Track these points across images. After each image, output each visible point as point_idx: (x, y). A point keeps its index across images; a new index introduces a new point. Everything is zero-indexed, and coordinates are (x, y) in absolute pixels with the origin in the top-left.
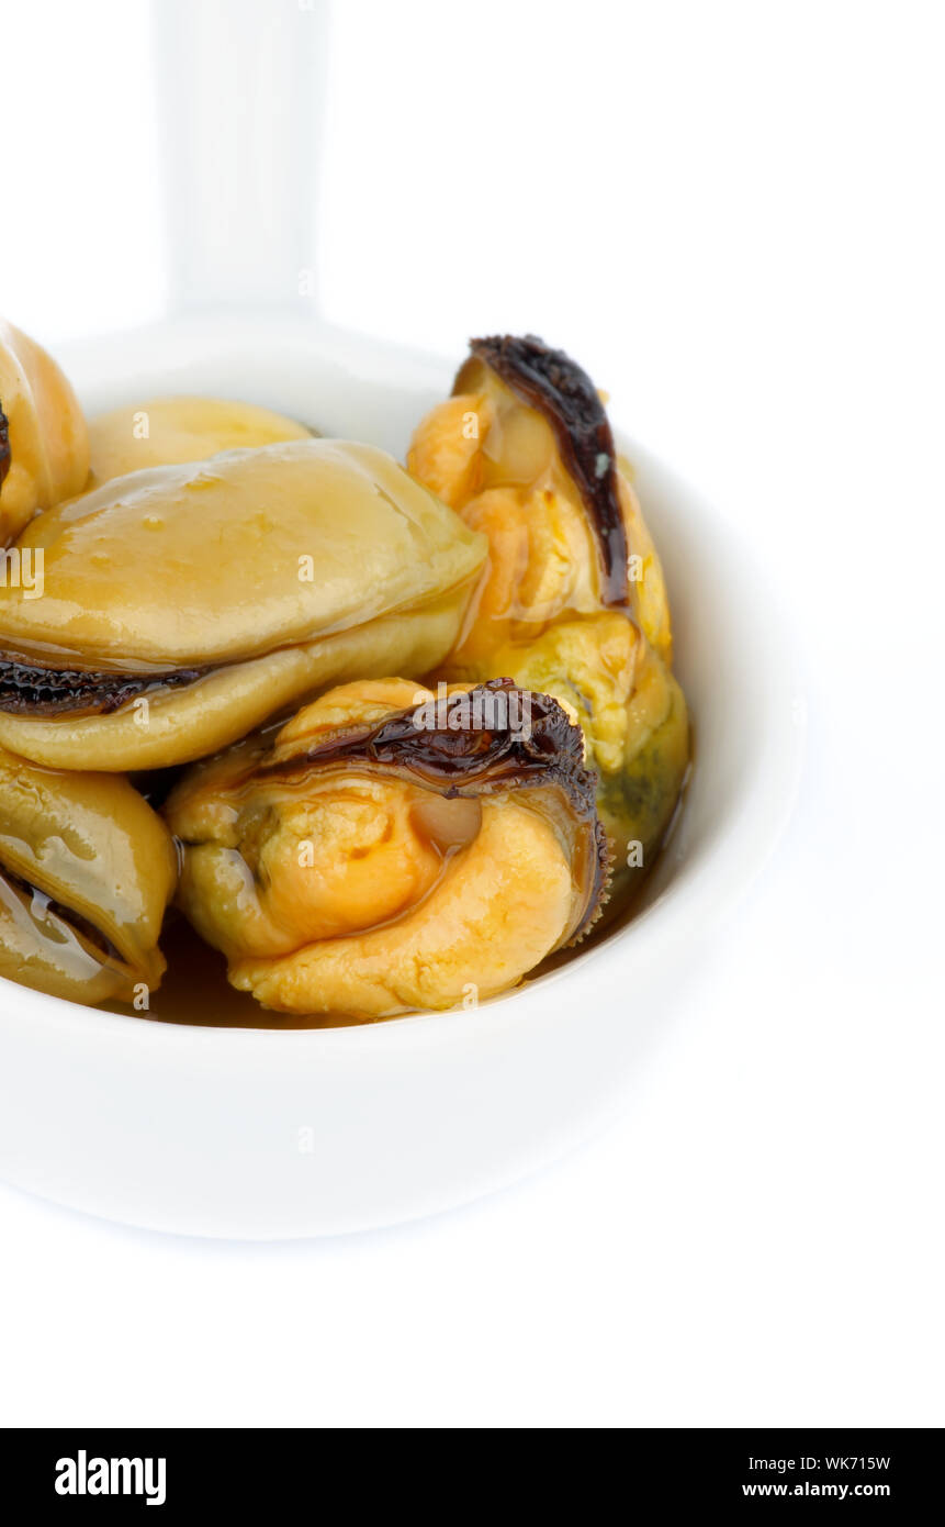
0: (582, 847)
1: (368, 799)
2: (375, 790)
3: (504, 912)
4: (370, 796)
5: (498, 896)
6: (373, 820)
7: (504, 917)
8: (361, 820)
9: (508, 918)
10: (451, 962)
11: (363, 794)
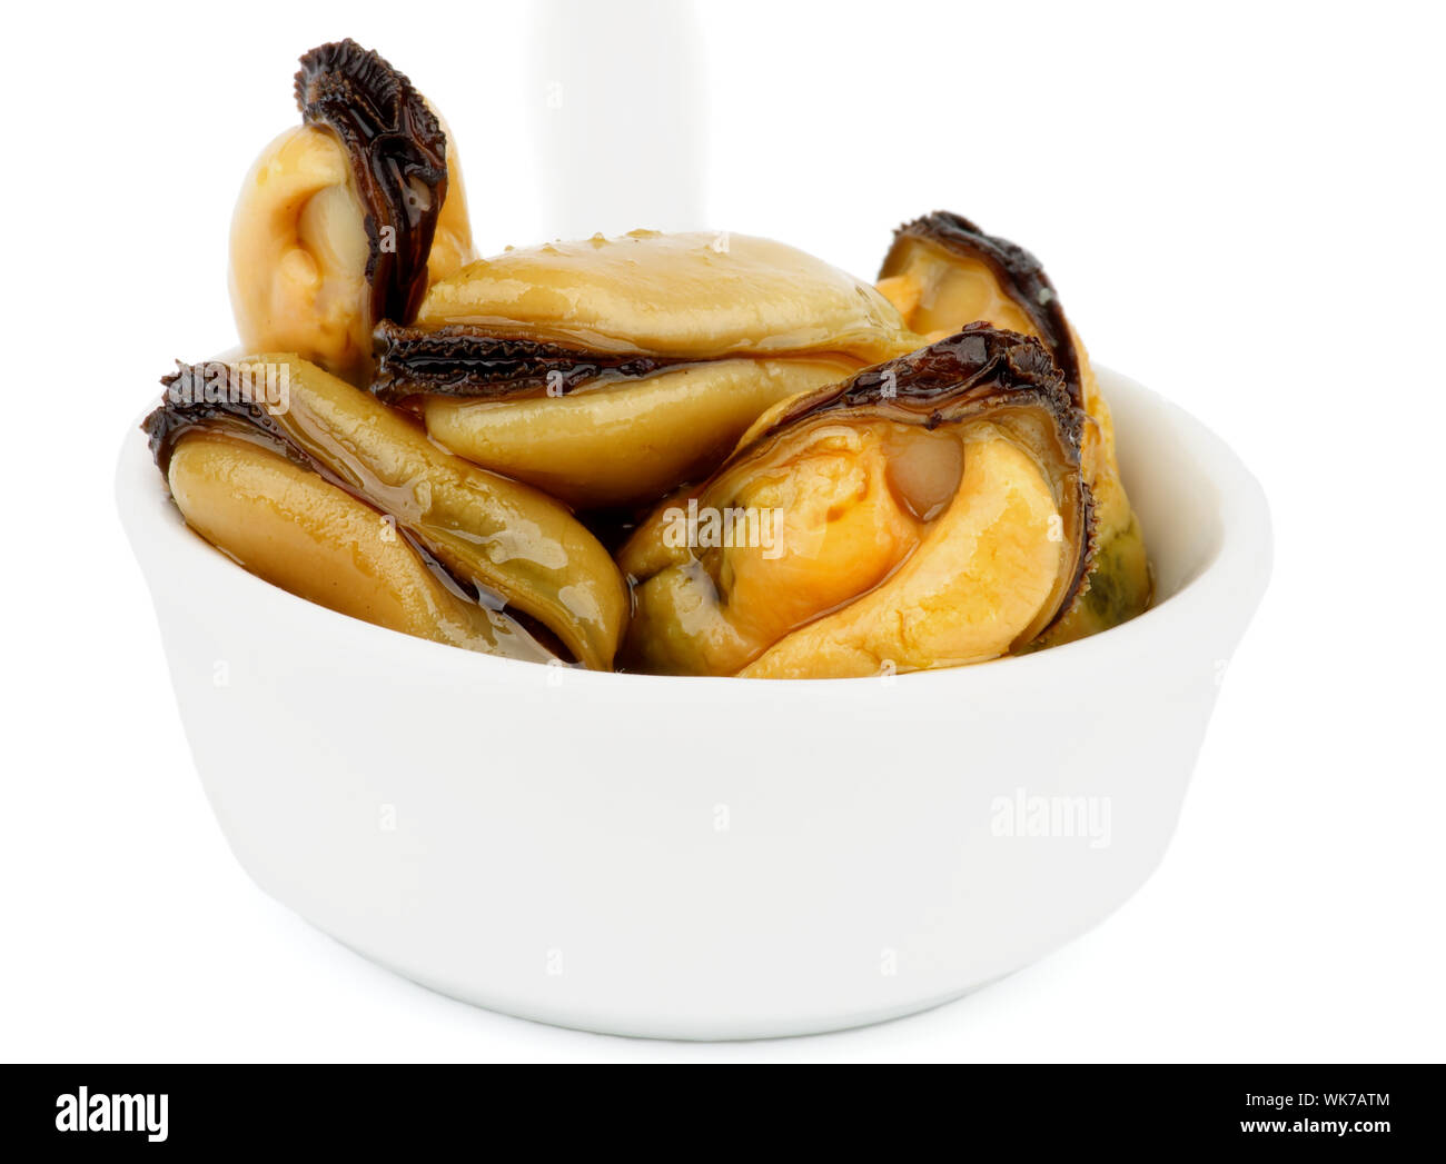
0: (1070, 496)
1: (844, 451)
2: (852, 438)
3: (991, 545)
4: (846, 446)
5: (985, 532)
6: (848, 474)
7: (993, 554)
8: (835, 477)
9: (998, 554)
10: (936, 609)
11: (838, 443)
